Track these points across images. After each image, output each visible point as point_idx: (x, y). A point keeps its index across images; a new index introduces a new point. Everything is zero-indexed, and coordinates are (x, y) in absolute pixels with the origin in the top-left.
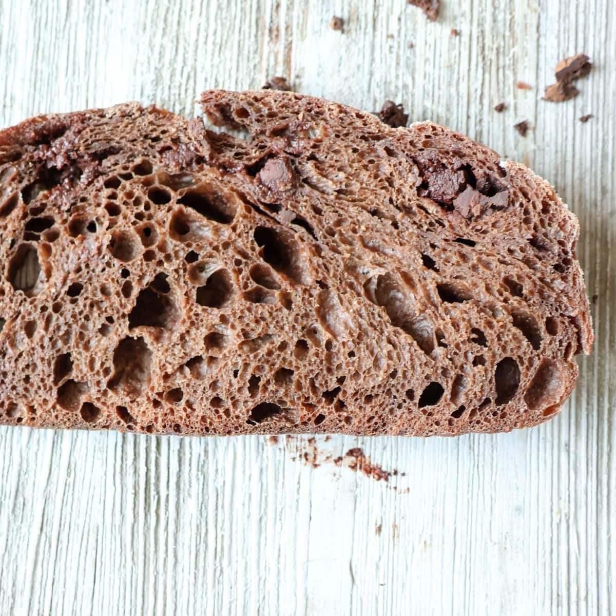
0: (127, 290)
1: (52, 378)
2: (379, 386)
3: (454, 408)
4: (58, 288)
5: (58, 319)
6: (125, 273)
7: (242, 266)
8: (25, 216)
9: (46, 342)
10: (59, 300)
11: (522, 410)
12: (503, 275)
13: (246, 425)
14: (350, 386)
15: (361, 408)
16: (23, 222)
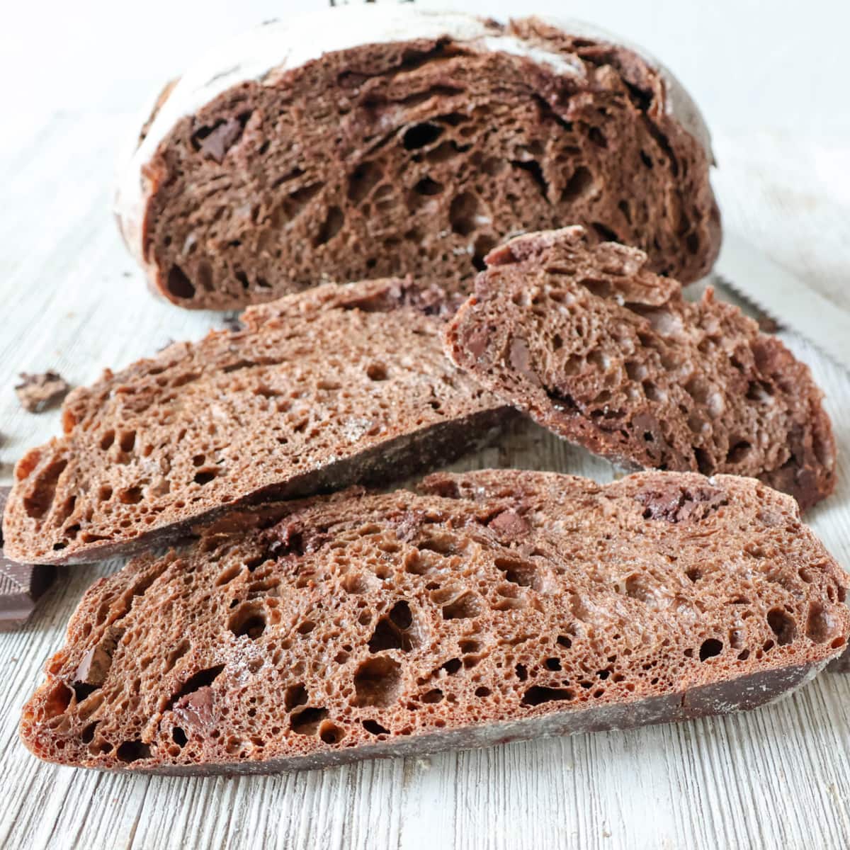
0: (364, 620)
1: (283, 706)
2: (655, 654)
3: (737, 652)
4: (288, 628)
5: (288, 655)
6: (362, 604)
7: (487, 586)
8: (249, 580)
9: (274, 674)
10: (289, 637)
11: (808, 646)
12: (742, 546)
13: (520, 709)
14: (624, 661)
15: (641, 675)
16: (247, 585)
